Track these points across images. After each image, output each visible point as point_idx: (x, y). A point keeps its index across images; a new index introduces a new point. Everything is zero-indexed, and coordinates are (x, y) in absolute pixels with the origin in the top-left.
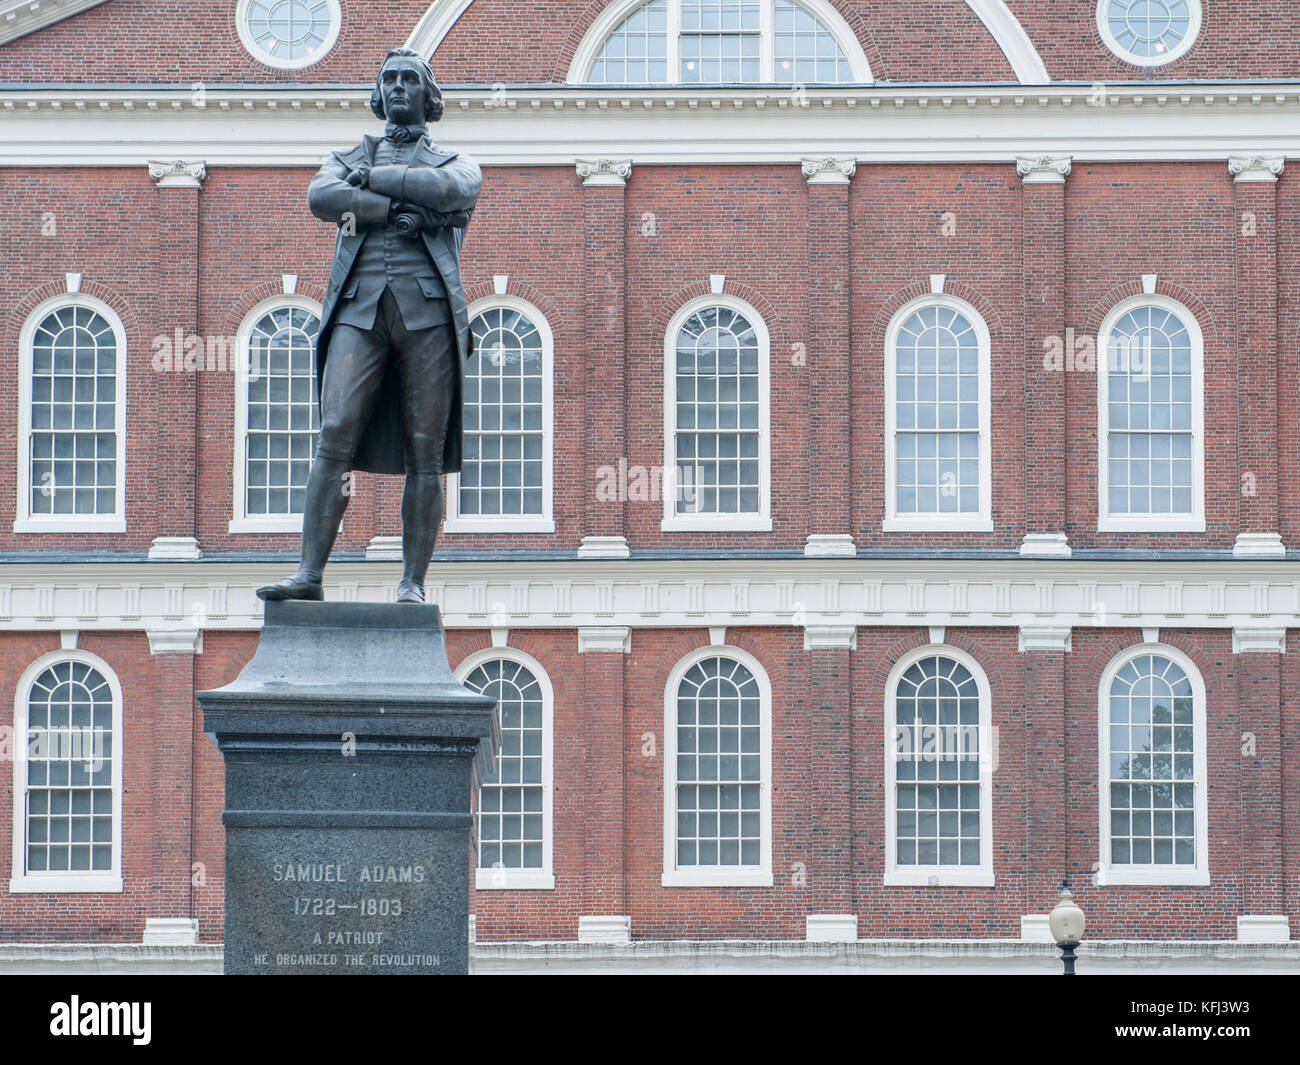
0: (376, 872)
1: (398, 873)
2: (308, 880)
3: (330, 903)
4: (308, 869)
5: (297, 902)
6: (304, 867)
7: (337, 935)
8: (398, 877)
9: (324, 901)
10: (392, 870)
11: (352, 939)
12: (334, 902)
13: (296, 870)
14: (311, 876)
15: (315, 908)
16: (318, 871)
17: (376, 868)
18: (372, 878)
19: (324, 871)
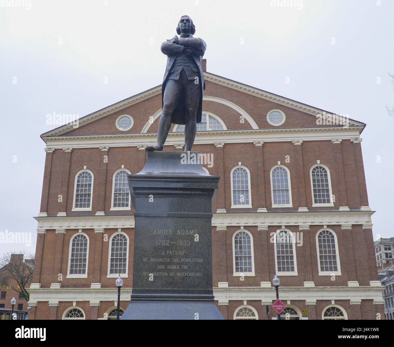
0: (182, 231)
1: (189, 232)
2: (161, 234)
3: (168, 242)
4: (161, 230)
5: (157, 241)
6: (159, 230)
7: (170, 252)
8: (189, 233)
9: (166, 241)
10: (187, 231)
11: (174, 253)
12: (169, 241)
13: (157, 231)
14: (161, 233)
15: (163, 243)
16: (164, 231)
17: (182, 230)
18: (181, 234)
19: (166, 231)
